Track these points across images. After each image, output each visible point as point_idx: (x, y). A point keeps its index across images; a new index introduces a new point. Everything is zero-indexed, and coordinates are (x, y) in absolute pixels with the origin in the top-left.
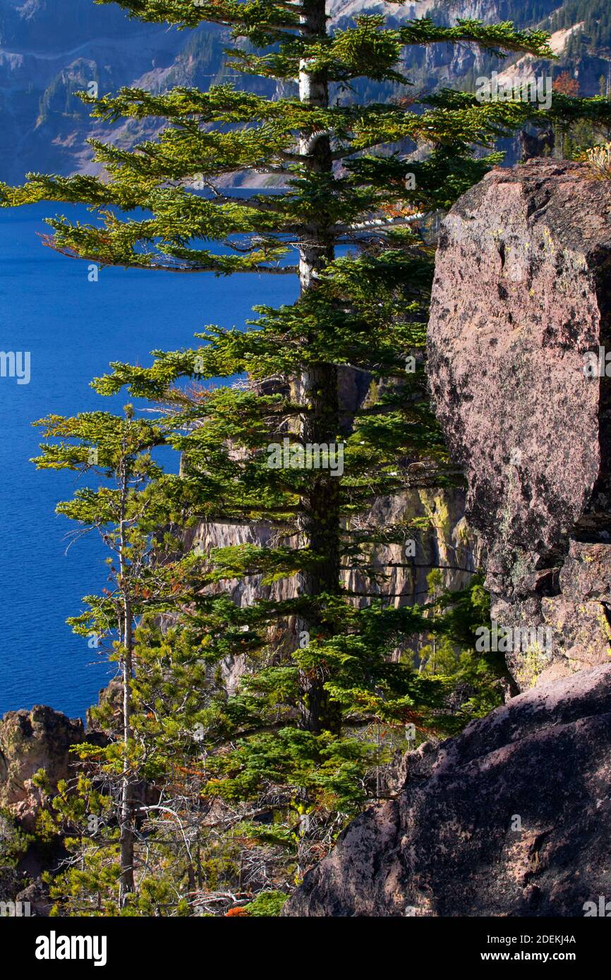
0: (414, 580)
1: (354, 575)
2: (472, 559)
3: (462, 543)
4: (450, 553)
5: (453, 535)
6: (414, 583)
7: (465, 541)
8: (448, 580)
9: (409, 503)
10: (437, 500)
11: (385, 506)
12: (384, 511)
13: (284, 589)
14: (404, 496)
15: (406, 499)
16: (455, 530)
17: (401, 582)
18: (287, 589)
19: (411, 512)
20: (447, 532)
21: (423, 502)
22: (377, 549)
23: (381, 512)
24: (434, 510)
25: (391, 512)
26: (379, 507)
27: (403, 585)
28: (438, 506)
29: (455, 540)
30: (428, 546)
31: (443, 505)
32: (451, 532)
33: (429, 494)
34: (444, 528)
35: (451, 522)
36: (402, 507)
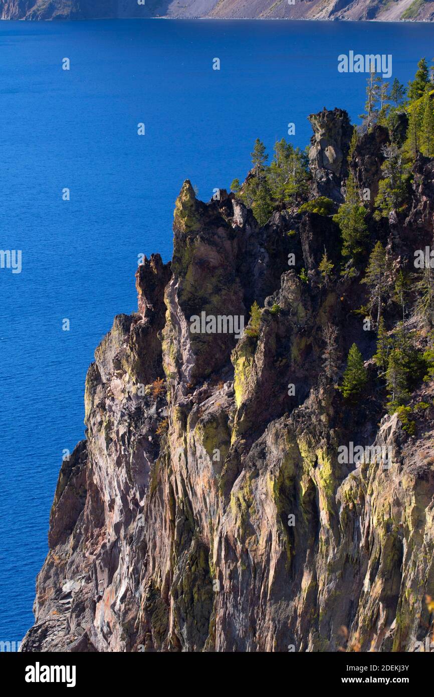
0: (292, 549)
1: (223, 540)
2: (358, 528)
3: (347, 507)
4: (333, 517)
5: (337, 496)
6: (291, 553)
7: (351, 505)
8: (331, 551)
9: (287, 455)
10: (319, 453)
11: (260, 458)
12: (259, 464)
13: (157, 549)
14: (282, 447)
15: (283, 450)
16: (339, 489)
17: (276, 552)
18: (161, 550)
19: (289, 466)
20: (330, 492)
21: (303, 455)
22: (250, 510)
23: (254, 465)
24: (316, 465)
25: (267, 465)
26: (253, 459)
27: (278, 555)
28: (320, 461)
29: (340, 503)
30: (309, 509)
31: (326, 460)
32: (335, 492)
33: (309, 444)
34: (327, 487)
35: (334, 481)
36: (279, 460)
